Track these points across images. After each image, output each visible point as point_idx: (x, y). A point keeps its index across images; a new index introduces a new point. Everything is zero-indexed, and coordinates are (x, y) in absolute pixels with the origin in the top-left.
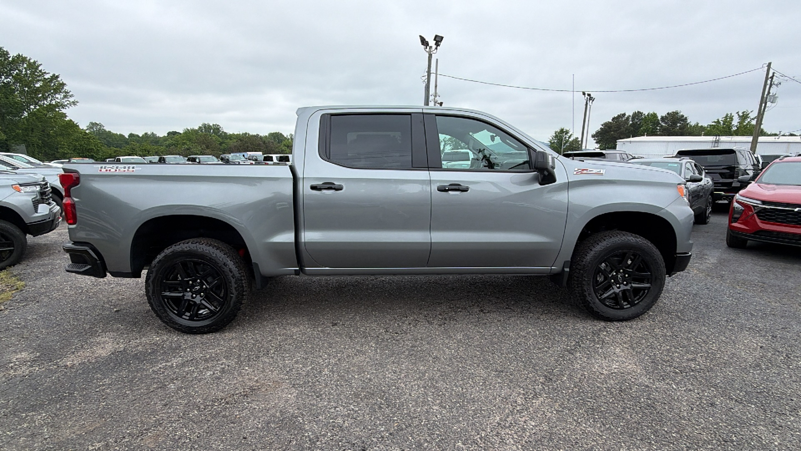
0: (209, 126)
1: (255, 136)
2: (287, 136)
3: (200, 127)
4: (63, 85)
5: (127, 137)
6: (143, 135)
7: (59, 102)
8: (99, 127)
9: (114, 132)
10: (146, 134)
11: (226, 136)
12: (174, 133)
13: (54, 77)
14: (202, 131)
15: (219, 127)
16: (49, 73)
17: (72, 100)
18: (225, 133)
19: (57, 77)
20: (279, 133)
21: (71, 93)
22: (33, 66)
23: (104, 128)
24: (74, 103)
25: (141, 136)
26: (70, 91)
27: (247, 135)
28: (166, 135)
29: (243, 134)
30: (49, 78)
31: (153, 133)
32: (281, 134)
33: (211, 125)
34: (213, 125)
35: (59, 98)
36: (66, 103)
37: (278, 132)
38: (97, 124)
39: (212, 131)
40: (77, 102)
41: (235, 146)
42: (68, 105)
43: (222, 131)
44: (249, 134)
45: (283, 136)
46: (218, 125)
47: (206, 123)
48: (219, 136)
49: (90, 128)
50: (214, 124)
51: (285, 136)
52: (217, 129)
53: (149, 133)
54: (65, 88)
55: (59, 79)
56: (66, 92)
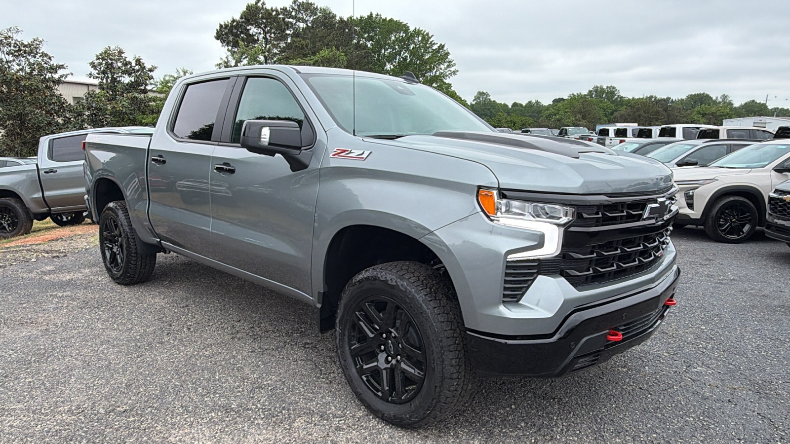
0: (602, 89)
1: (664, 100)
2: (717, 98)
3: (590, 92)
4: (448, 54)
5: (510, 107)
6: (527, 104)
7: (442, 73)
8: (485, 96)
9: (498, 102)
10: (530, 102)
11: (622, 102)
12: (561, 100)
13: (442, 47)
14: (591, 97)
15: (614, 90)
16: (437, 44)
17: (453, 69)
18: (622, 97)
19: (443, 46)
20: (704, 94)
21: (453, 62)
22: (426, 38)
23: (490, 97)
24: (454, 73)
25: (524, 105)
26: (453, 60)
27: (653, 99)
28: (552, 103)
29: (647, 98)
30: (436, 49)
31: (537, 101)
32: (708, 96)
33: (605, 87)
34: (607, 87)
35: (443, 69)
36: (447, 74)
37: (702, 92)
38: (483, 93)
39: (604, 95)
40: (457, 71)
41: (622, 115)
42: (449, 75)
43: (618, 94)
44: (656, 98)
45: (711, 98)
46: (614, 88)
47: (599, 86)
48: (613, 102)
49: (477, 98)
50: (609, 86)
51: (714, 98)
52: (611, 92)
53: (534, 101)
54: (449, 57)
55: (445, 48)
56: (450, 62)
